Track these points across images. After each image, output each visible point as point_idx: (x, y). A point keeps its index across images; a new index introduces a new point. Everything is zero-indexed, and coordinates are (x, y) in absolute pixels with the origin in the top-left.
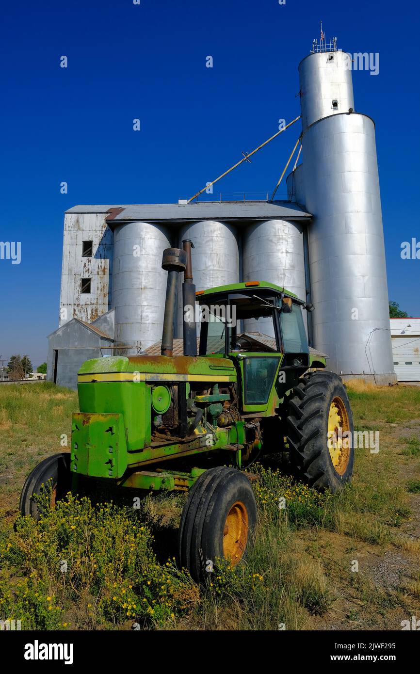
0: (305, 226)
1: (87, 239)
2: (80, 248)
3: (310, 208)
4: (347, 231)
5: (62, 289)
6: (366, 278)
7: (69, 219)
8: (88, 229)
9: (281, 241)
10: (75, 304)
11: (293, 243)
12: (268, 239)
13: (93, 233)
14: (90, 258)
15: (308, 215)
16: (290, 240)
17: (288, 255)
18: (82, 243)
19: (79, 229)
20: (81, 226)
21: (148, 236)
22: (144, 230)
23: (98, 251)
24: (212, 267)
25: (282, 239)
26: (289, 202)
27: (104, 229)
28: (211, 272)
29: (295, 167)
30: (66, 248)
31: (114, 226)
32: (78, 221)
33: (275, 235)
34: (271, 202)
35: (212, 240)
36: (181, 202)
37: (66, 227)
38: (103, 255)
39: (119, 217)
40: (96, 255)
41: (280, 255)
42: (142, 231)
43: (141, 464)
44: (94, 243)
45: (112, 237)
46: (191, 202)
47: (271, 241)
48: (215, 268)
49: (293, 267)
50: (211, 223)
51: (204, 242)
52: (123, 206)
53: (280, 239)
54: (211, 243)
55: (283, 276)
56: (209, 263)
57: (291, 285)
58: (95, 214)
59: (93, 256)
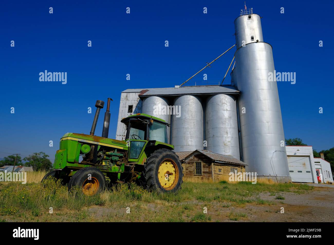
0: (237, 97)
1: (130, 104)
2: (127, 109)
3: (239, 88)
4: (258, 99)
5: (118, 128)
6: (269, 123)
7: (123, 95)
8: (131, 100)
9: (224, 105)
10: (123, 135)
11: (230, 105)
12: (217, 104)
13: (133, 102)
14: (131, 113)
15: (238, 91)
16: (228, 104)
17: (228, 111)
18: (128, 106)
19: (127, 100)
20: (128, 98)
21: (158, 103)
22: (156, 100)
23: (135, 110)
24: (188, 118)
25: (224, 103)
26: (231, 85)
27: (139, 100)
28: (188, 120)
29: (233, 68)
30: (121, 109)
31: (143, 98)
32: (127, 96)
33: (220, 102)
34: (221, 86)
35: (189, 104)
36: (176, 87)
37: (121, 99)
38: (137, 112)
39: (145, 94)
40: (134, 112)
41: (223, 112)
42: (155, 100)
43: (73, 168)
44: (133, 106)
45: (142, 103)
46: (181, 87)
47: (219, 105)
48: (190, 118)
49: (230, 117)
50: (188, 96)
51: (185, 105)
52: (148, 89)
53: (223, 103)
54: (188, 106)
55: (225, 122)
56: (187, 116)
57: (229, 127)
58: (135, 93)
59: (133, 113)
